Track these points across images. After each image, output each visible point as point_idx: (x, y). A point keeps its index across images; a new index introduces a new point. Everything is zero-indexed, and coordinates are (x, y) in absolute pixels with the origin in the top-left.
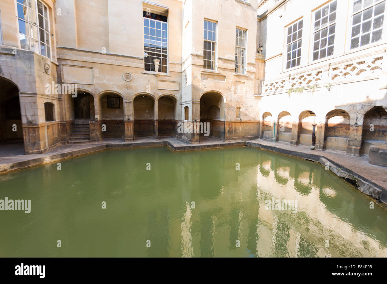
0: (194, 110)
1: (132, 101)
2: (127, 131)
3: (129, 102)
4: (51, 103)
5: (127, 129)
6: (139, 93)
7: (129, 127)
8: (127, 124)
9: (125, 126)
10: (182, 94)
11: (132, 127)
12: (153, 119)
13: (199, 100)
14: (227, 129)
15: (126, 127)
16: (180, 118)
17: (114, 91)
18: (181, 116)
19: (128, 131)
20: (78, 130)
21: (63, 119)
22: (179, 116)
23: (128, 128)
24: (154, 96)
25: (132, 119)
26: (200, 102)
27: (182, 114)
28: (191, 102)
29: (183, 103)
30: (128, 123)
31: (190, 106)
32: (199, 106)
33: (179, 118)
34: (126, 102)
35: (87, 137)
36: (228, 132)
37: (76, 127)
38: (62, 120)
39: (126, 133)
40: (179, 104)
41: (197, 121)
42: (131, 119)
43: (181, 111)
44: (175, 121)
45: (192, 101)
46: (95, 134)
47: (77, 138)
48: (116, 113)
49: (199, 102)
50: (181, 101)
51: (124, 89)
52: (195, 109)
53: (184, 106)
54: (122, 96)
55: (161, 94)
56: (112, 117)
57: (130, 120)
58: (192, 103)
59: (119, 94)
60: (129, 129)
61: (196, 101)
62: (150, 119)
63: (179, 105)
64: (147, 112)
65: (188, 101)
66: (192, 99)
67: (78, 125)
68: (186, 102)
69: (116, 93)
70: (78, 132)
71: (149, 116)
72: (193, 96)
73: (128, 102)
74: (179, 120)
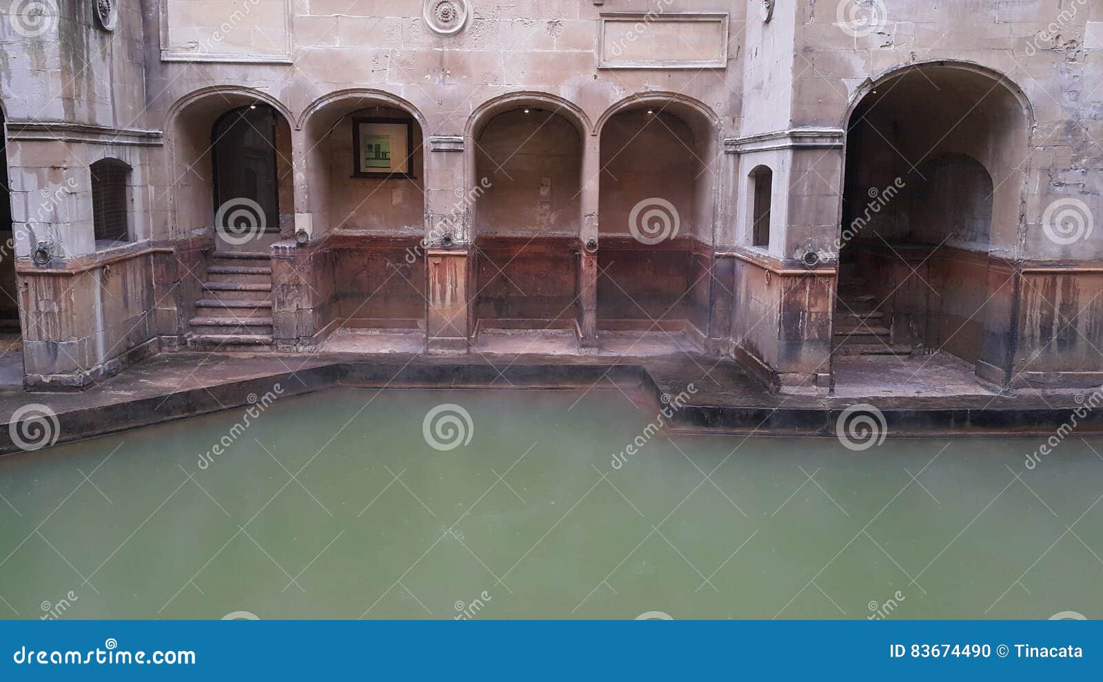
0: (805, 190)
1: (467, 139)
2: (438, 297)
3: (452, 146)
4: (118, 160)
5: (438, 287)
6: (502, 97)
7: (448, 277)
8: (438, 261)
9: (431, 274)
10: (740, 88)
11: (461, 281)
12: (574, 234)
13: (838, 126)
14: (1034, 315)
15: (434, 275)
16: (725, 234)
17: (382, 92)
18: (730, 220)
19: (443, 299)
20: (225, 283)
21: (165, 232)
22: (719, 223)
23: (442, 282)
24: (580, 110)
25: (463, 236)
26: (842, 142)
27: (735, 211)
28: (789, 143)
29: (748, 147)
30: (444, 256)
31: (780, 165)
32: (839, 166)
33: (719, 231)
34: (438, 146)
35: (261, 321)
36: (1038, 333)
37: (216, 268)
38: (163, 238)
39: (435, 306)
40: (722, 152)
41: (822, 256)
42: (459, 236)
43: (735, 192)
44: (700, 246)
45: (793, 136)
46: (293, 308)
47: (221, 320)
48: (394, 202)
49: (837, 143)
50: (733, 133)
51: (428, 76)
52: (812, 187)
53: (749, 164)
54: (416, 116)
55: (617, 94)
56: (375, 219)
57: (455, 241)
58: (792, 147)
59: (402, 105)
60: (449, 288)
61: (822, 136)
62: (558, 233)
63: (724, 156)
64: (544, 192)
65: (771, 137)
66: (795, 123)
67: (230, 258)
68: (760, 139)
69: (392, 100)
70: (225, 294)
71: (553, 219)
72: (798, 101)
73: (443, 147)
74: (718, 243)
